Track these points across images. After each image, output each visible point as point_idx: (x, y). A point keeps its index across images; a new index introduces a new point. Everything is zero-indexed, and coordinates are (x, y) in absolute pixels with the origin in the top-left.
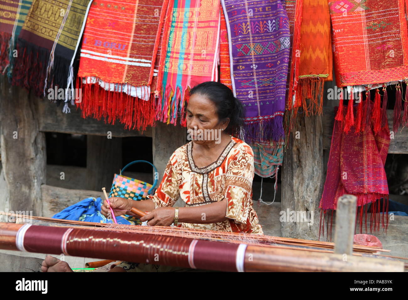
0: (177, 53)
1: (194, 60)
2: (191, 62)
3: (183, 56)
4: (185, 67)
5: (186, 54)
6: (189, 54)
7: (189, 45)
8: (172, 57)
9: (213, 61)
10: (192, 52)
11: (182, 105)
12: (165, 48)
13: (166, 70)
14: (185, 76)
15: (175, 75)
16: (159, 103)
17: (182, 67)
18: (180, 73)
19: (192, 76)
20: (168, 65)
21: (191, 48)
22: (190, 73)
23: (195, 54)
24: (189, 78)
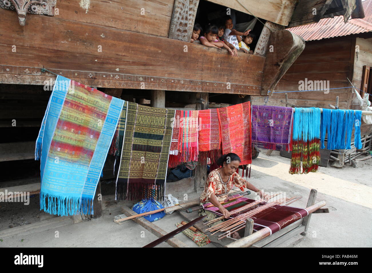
0: (186, 135)
1: (191, 136)
2: (190, 137)
3: (188, 135)
4: (189, 140)
5: (188, 134)
6: (190, 134)
7: (189, 131)
8: (185, 137)
9: (197, 136)
10: (191, 134)
11: (189, 154)
12: (182, 134)
13: (183, 142)
14: (189, 143)
15: (186, 143)
16: (182, 155)
17: (188, 140)
18: (187, 142)
19: (191, 143)
20: (184, 140)
21: (190, 132)
22: (190, 142)
23: (192, 134)
24: (190, 144)
